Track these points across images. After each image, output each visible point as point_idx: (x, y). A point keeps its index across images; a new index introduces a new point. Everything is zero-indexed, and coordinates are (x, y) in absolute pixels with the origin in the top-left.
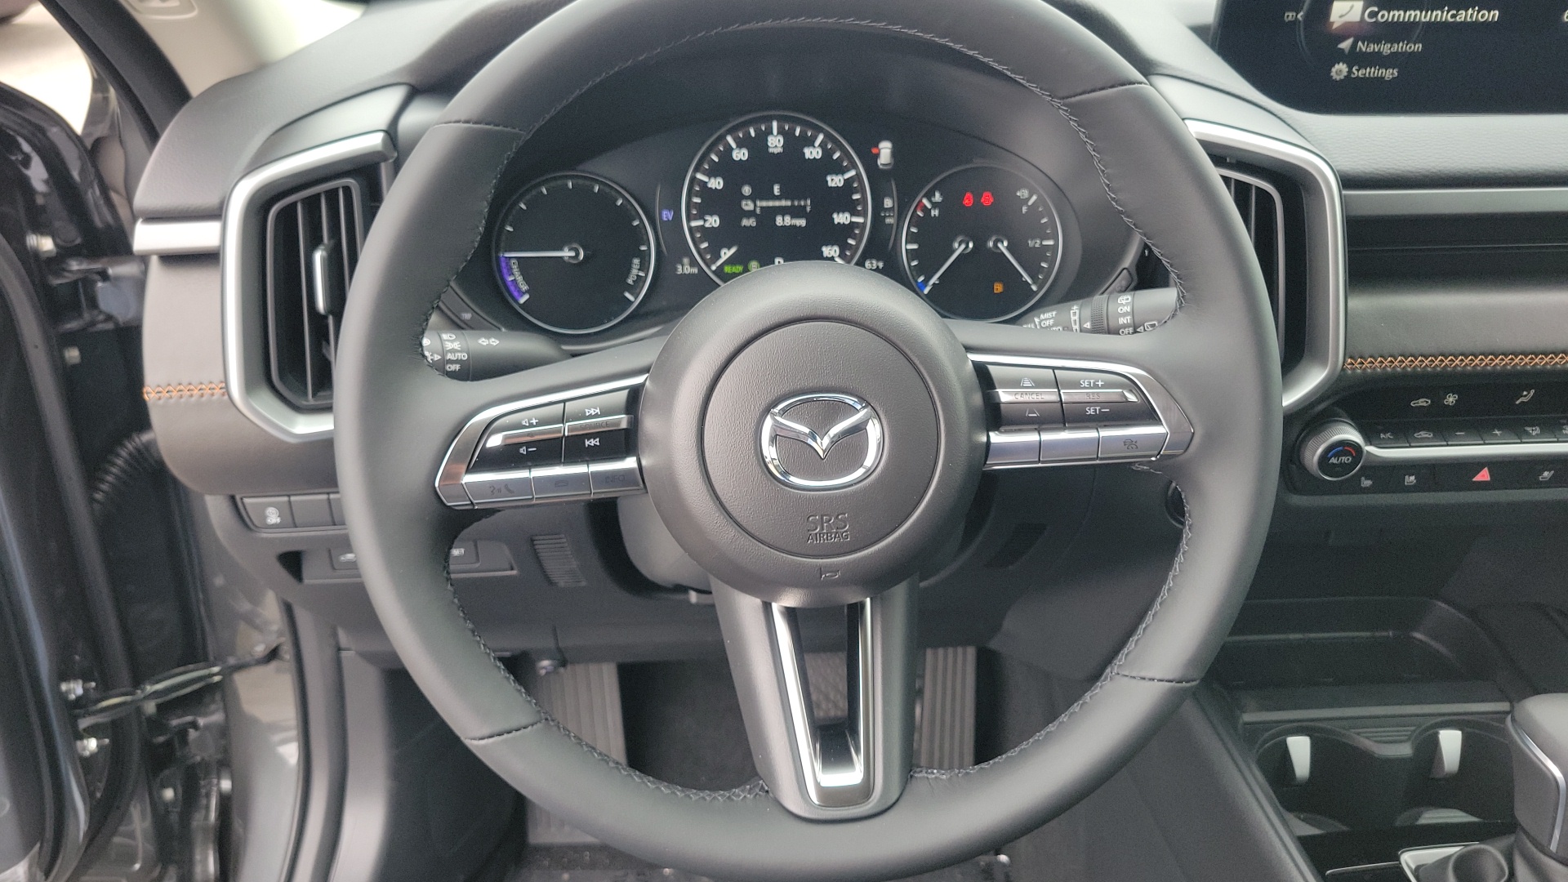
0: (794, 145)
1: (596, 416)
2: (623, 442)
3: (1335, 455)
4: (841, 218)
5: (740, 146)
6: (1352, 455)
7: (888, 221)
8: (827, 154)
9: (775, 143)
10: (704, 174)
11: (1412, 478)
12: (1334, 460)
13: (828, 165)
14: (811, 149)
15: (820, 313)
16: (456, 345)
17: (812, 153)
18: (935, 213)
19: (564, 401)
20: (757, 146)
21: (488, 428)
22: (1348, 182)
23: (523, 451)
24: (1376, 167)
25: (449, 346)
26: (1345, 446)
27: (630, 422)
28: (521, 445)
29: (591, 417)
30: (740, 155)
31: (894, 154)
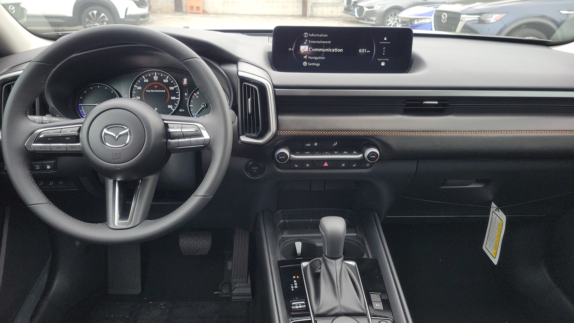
0: (161, 79)
1: (69, 132)
2: (76, 139)
3: (280, 156)
4: (173, 98)
5: (146, 79)
6: (285, 156)
7: (186, 99)
8: (169, 81)
9: (156, 78)
10: (136, 86)
11: (308, 165)
12: (280, 157)
13: (169, 84)
14: (165, 80)
15: (117, 107)
16: (46, 119)
17: (166, 81)
18: (197, 97)
19: (62, 129)
20: (151, 79)
21: (40, 134)
22: (275, 87)
23: (49, 139)
24: (283, 83)
25: (44, 119)
26: (283, 153)
27: (78, 134)
28: (48, 137)
29: (68, 132)
30: (146, 81)
31: (188, 82)
